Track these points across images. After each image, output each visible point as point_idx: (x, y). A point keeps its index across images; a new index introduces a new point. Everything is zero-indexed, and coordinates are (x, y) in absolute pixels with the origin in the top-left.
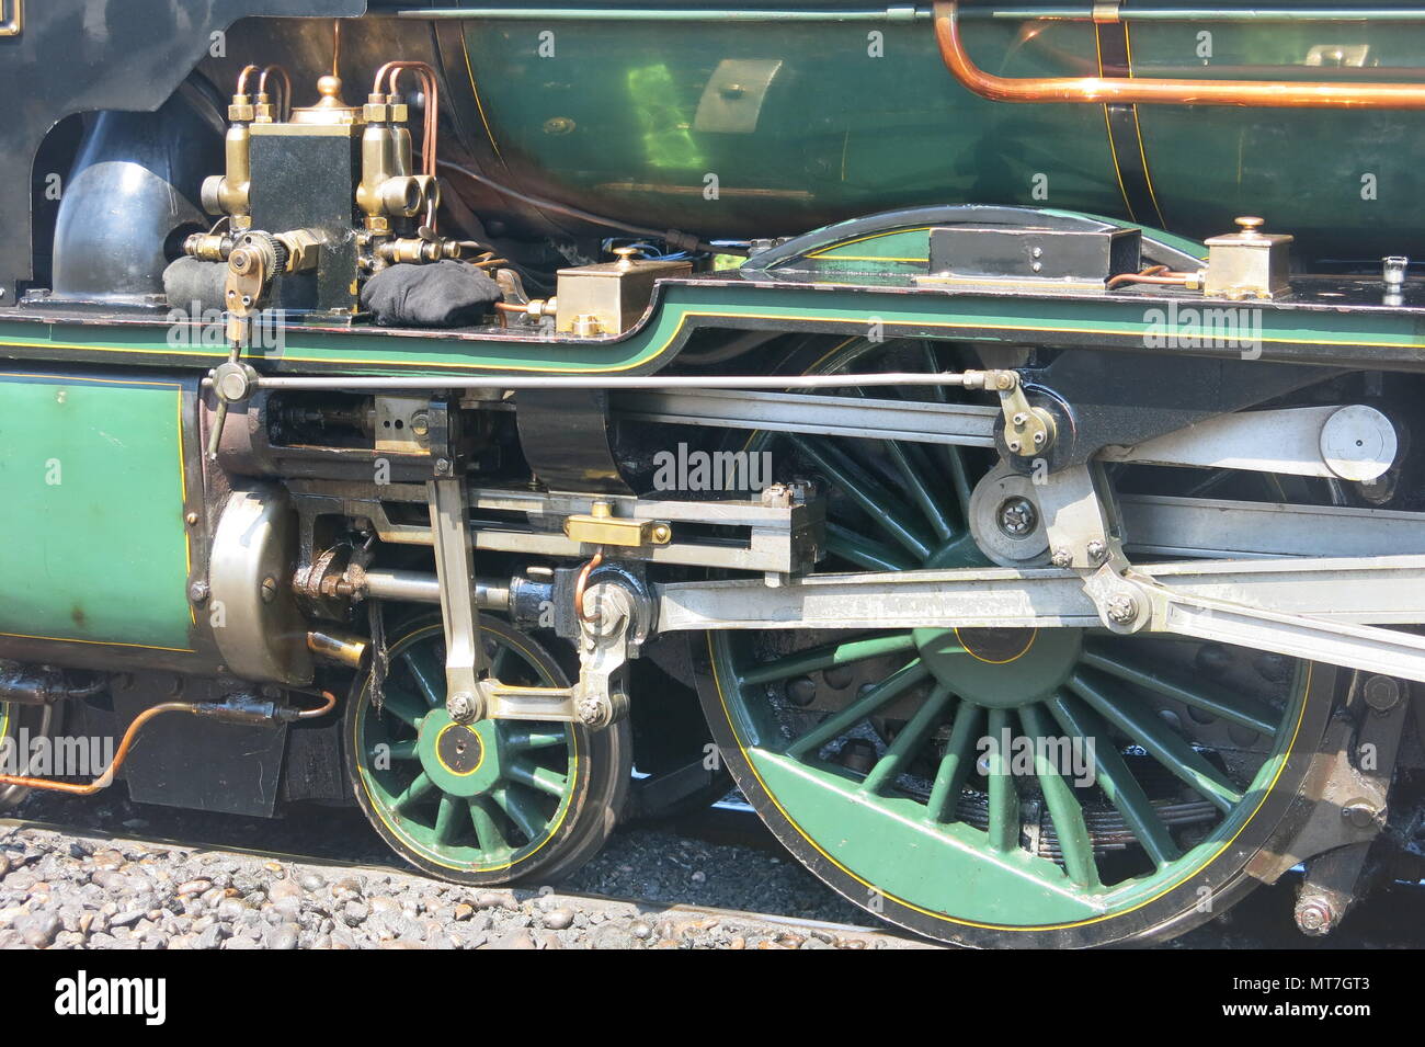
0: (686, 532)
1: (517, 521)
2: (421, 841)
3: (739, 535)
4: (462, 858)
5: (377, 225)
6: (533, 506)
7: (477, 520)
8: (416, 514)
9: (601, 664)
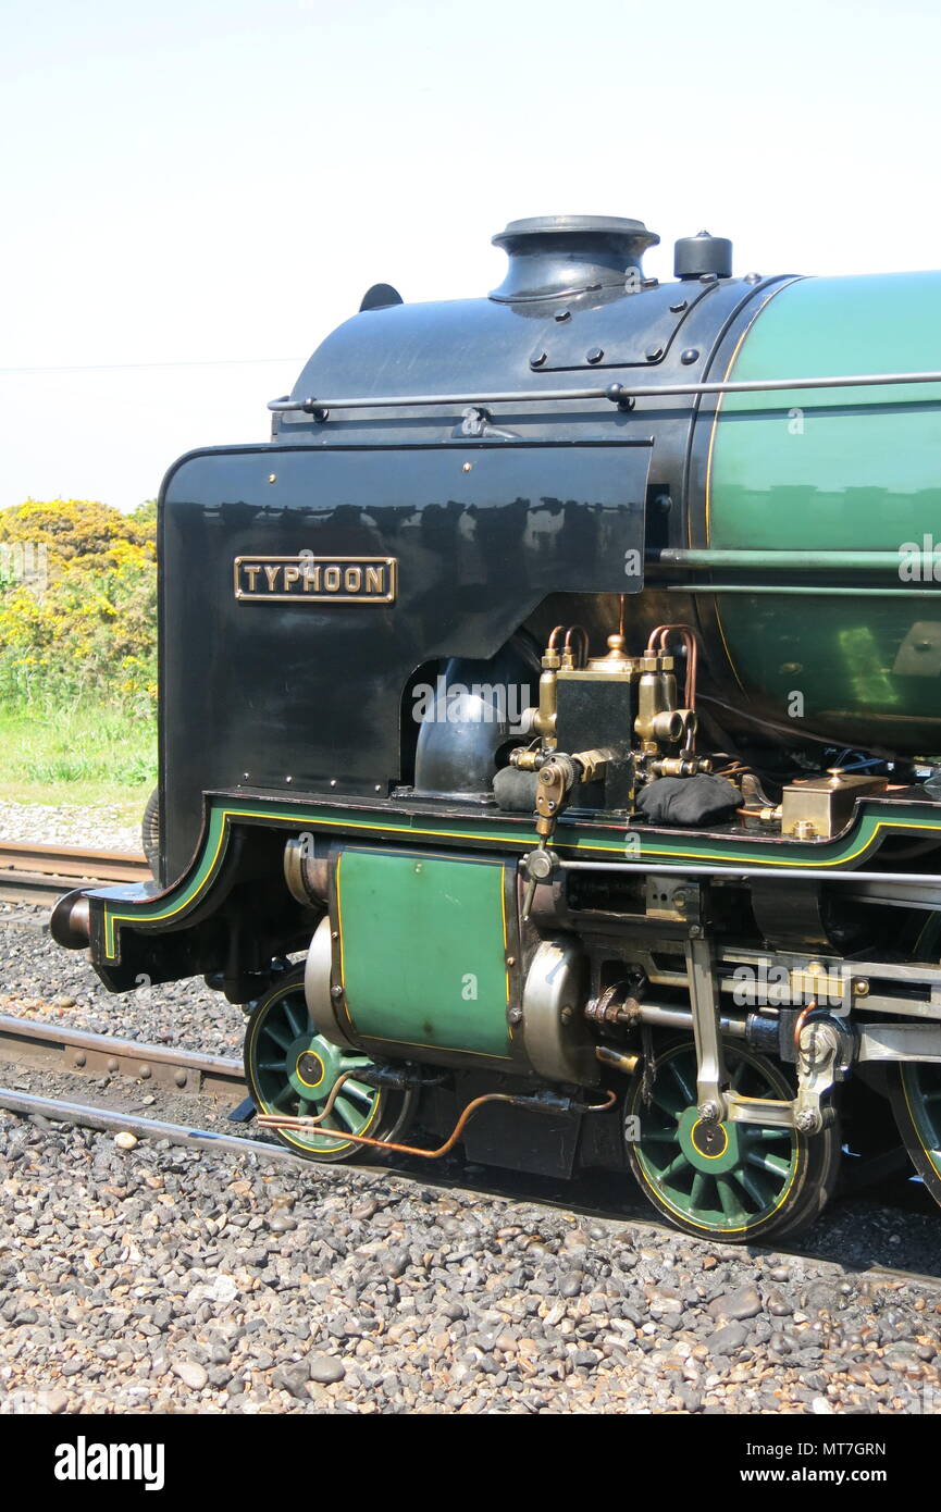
2: (680, 1205)
3: (922, 991)
5: (649, 748)
7: (722, 970)
8: (676, 964)
9: (814, 1086)
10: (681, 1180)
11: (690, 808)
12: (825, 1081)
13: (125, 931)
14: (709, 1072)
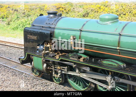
0: (63, 68)
1: (56, 67)
3: (65, 69)
4: (57, 83)
6: (57, 66)
7: (54, 66)
8: (52, 66)
9: (59, 74)
10: (55, 80)
11: (51, 56)
12: (60, 74)
13: (22, 60)
14: (54, 73)
